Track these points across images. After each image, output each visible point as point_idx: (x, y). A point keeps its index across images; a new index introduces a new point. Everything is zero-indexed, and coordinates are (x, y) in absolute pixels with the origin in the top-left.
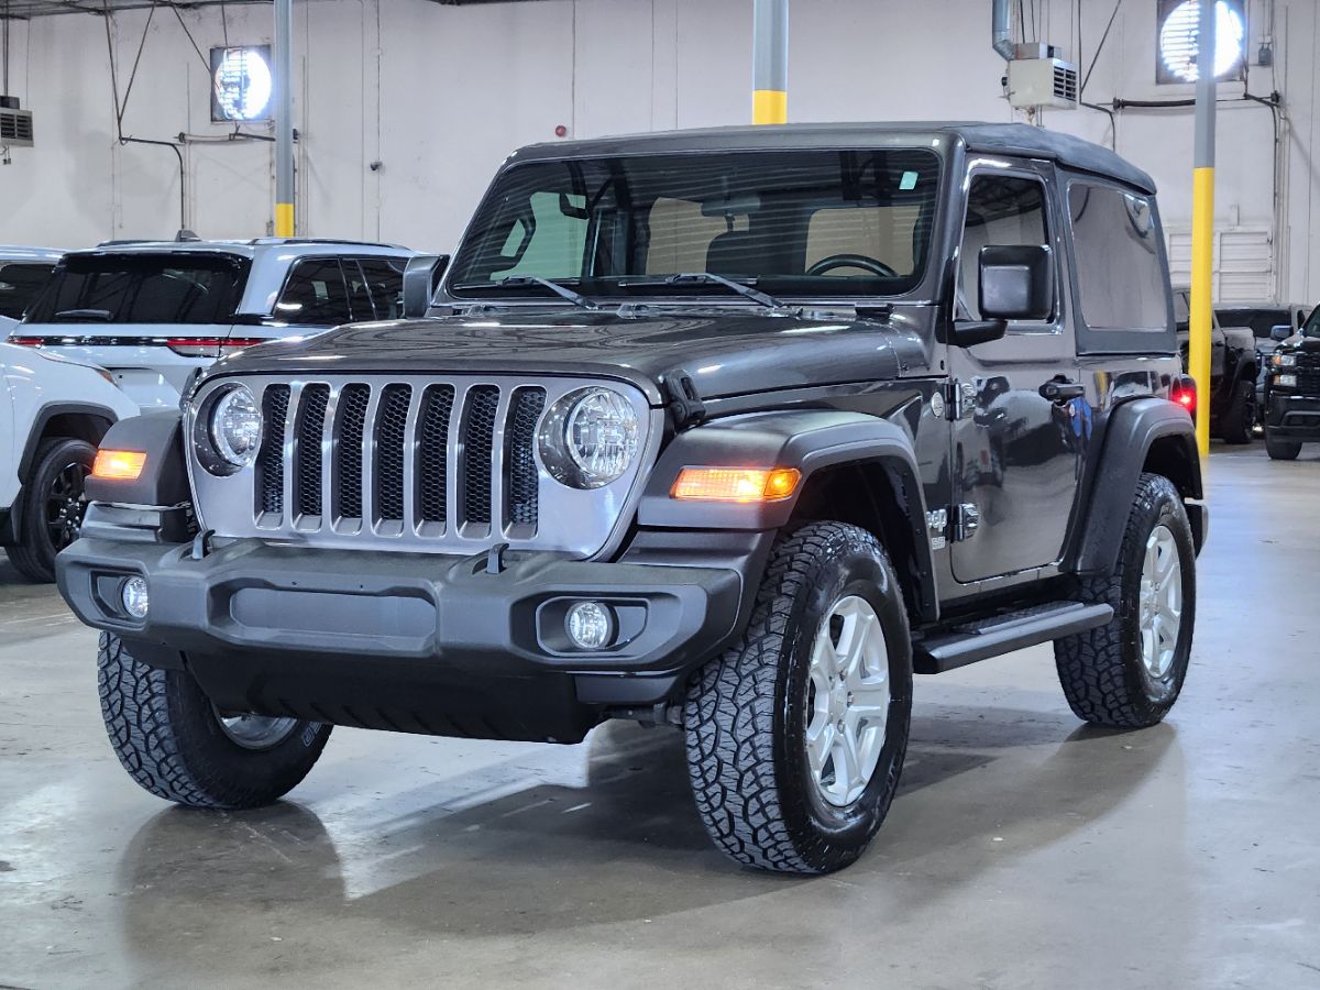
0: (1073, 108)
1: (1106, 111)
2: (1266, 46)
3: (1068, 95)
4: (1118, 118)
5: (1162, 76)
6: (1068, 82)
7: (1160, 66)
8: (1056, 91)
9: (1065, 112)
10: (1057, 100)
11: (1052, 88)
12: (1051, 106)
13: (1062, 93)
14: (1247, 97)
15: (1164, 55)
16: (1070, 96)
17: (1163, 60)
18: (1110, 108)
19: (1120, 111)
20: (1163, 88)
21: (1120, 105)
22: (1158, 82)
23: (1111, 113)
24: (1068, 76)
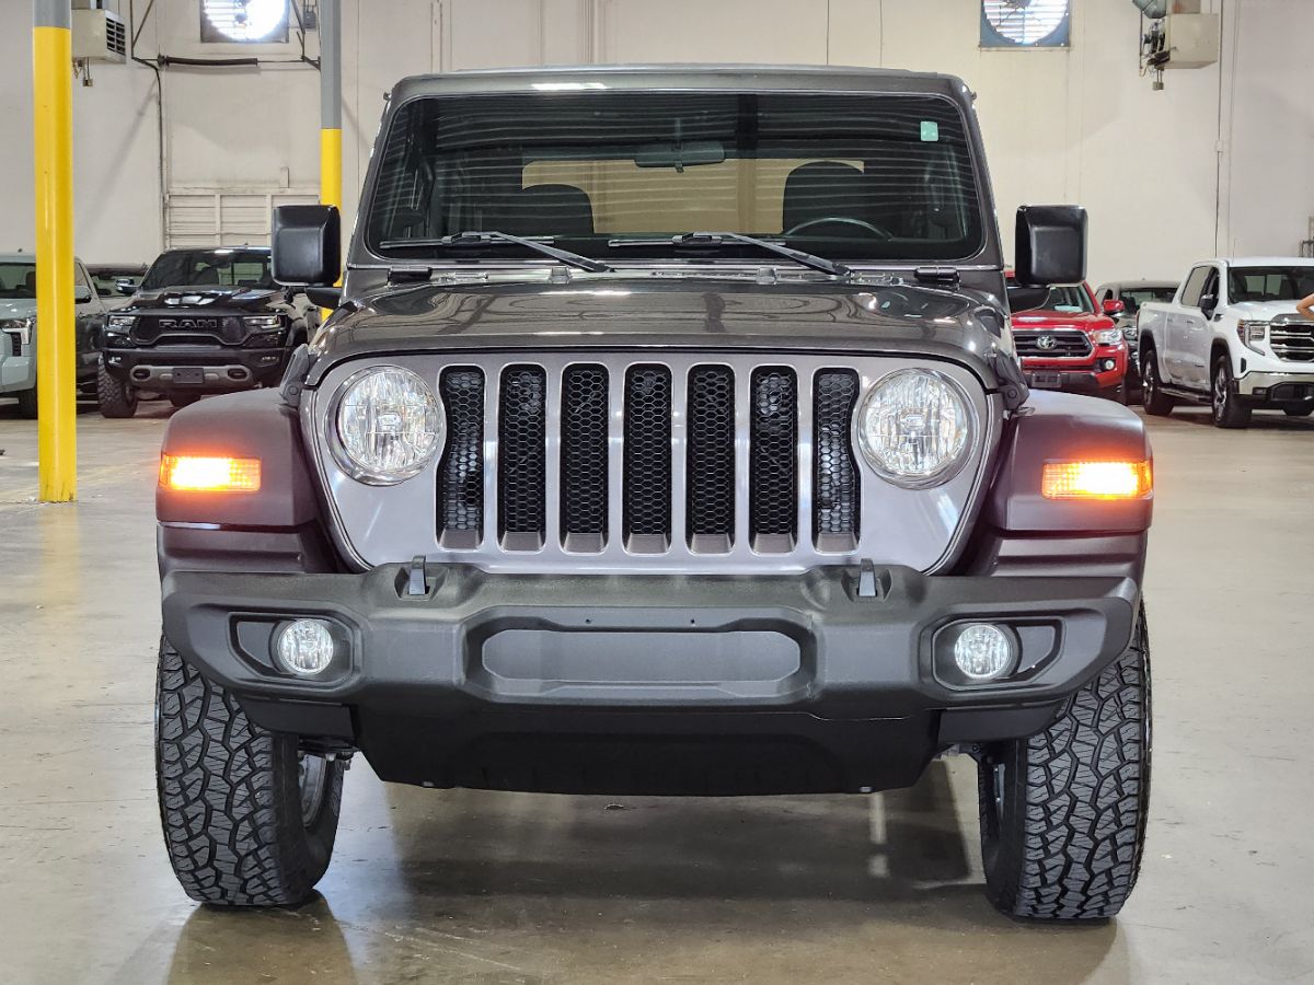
0: (123, 62)
1: (153, 67)
2: (310, 9)
3: (119, 48)
4: (163, 74)
5: (207, 34)
6: (118, 35)
7: (204, 23)
8: (109, 44)
9: (116, 66)
10: (109, 54)
11: (105, 40)
12: (103, 60)
13: (113, 46)
14: (304, 59)
15: (207, 11)
16: (121, 50)
17: (206, 15)
18: (155, 63)
19: (164, 67)
20: (208, 46)
21: (165, 61)
22: (203, 40)
23: (157, 70)
24: (118, 29)
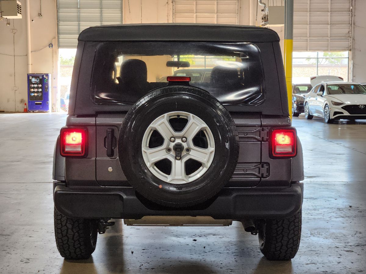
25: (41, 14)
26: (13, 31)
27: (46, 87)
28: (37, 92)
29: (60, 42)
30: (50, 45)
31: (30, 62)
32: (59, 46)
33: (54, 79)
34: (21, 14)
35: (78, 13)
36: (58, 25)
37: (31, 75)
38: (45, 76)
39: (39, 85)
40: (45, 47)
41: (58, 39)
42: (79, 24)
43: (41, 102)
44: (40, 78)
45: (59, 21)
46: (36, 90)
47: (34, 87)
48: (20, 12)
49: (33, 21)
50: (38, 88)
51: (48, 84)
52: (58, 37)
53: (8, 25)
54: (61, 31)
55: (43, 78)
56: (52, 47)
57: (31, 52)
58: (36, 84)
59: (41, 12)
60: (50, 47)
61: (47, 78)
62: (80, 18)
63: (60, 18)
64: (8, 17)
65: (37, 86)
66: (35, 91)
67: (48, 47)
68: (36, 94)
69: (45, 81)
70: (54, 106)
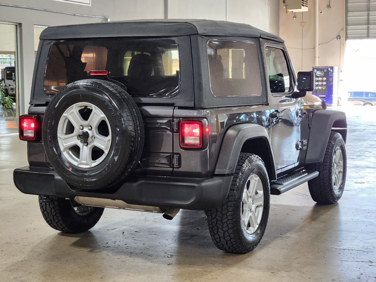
25: (329, 5)
26: (301, 24)
27: (331, 80)
28: (322, 85)
29: (348, 33)
30: (338, 37)
31: (317, 55)
32: (347, 38)
33: (341, 72)
34: (307, 6)
35: (367, 2)
36: (346, 16)
37: (315, 69)
38: (329, 69)
39: (324, 78)
40: (333, 39)
41: (346, 30)
42: (368, 14)
43: (325, 96)
44: (325, 71)
45: (348, 12)
46: (320, 83)
47: (318, 80)
48: (305, 5)
49: (321, 13)
50: (322, 81)
51: (332, 77)
52: (346, 28)
53: (294, 18)
54: (349, 22)
55: (328, 71)
56: (340, 39)
57: (319, 44)
58: (320, 77)
59: (330, 4)
60: (337, 39)
61: (332, 71)
62: (370, 7)
63: (349, 8)
64: (294, 11)
65: (322, 79)
66: (319, 85)
67: (336, 39)
68: (320, 88)
69: (330, 74)
70: (340, 99)
